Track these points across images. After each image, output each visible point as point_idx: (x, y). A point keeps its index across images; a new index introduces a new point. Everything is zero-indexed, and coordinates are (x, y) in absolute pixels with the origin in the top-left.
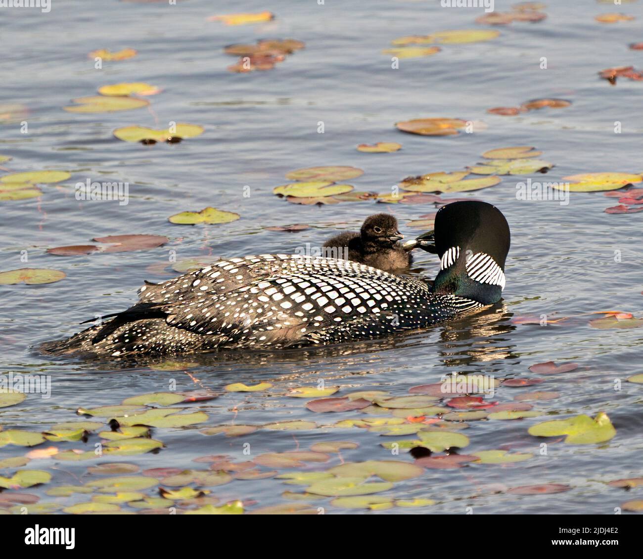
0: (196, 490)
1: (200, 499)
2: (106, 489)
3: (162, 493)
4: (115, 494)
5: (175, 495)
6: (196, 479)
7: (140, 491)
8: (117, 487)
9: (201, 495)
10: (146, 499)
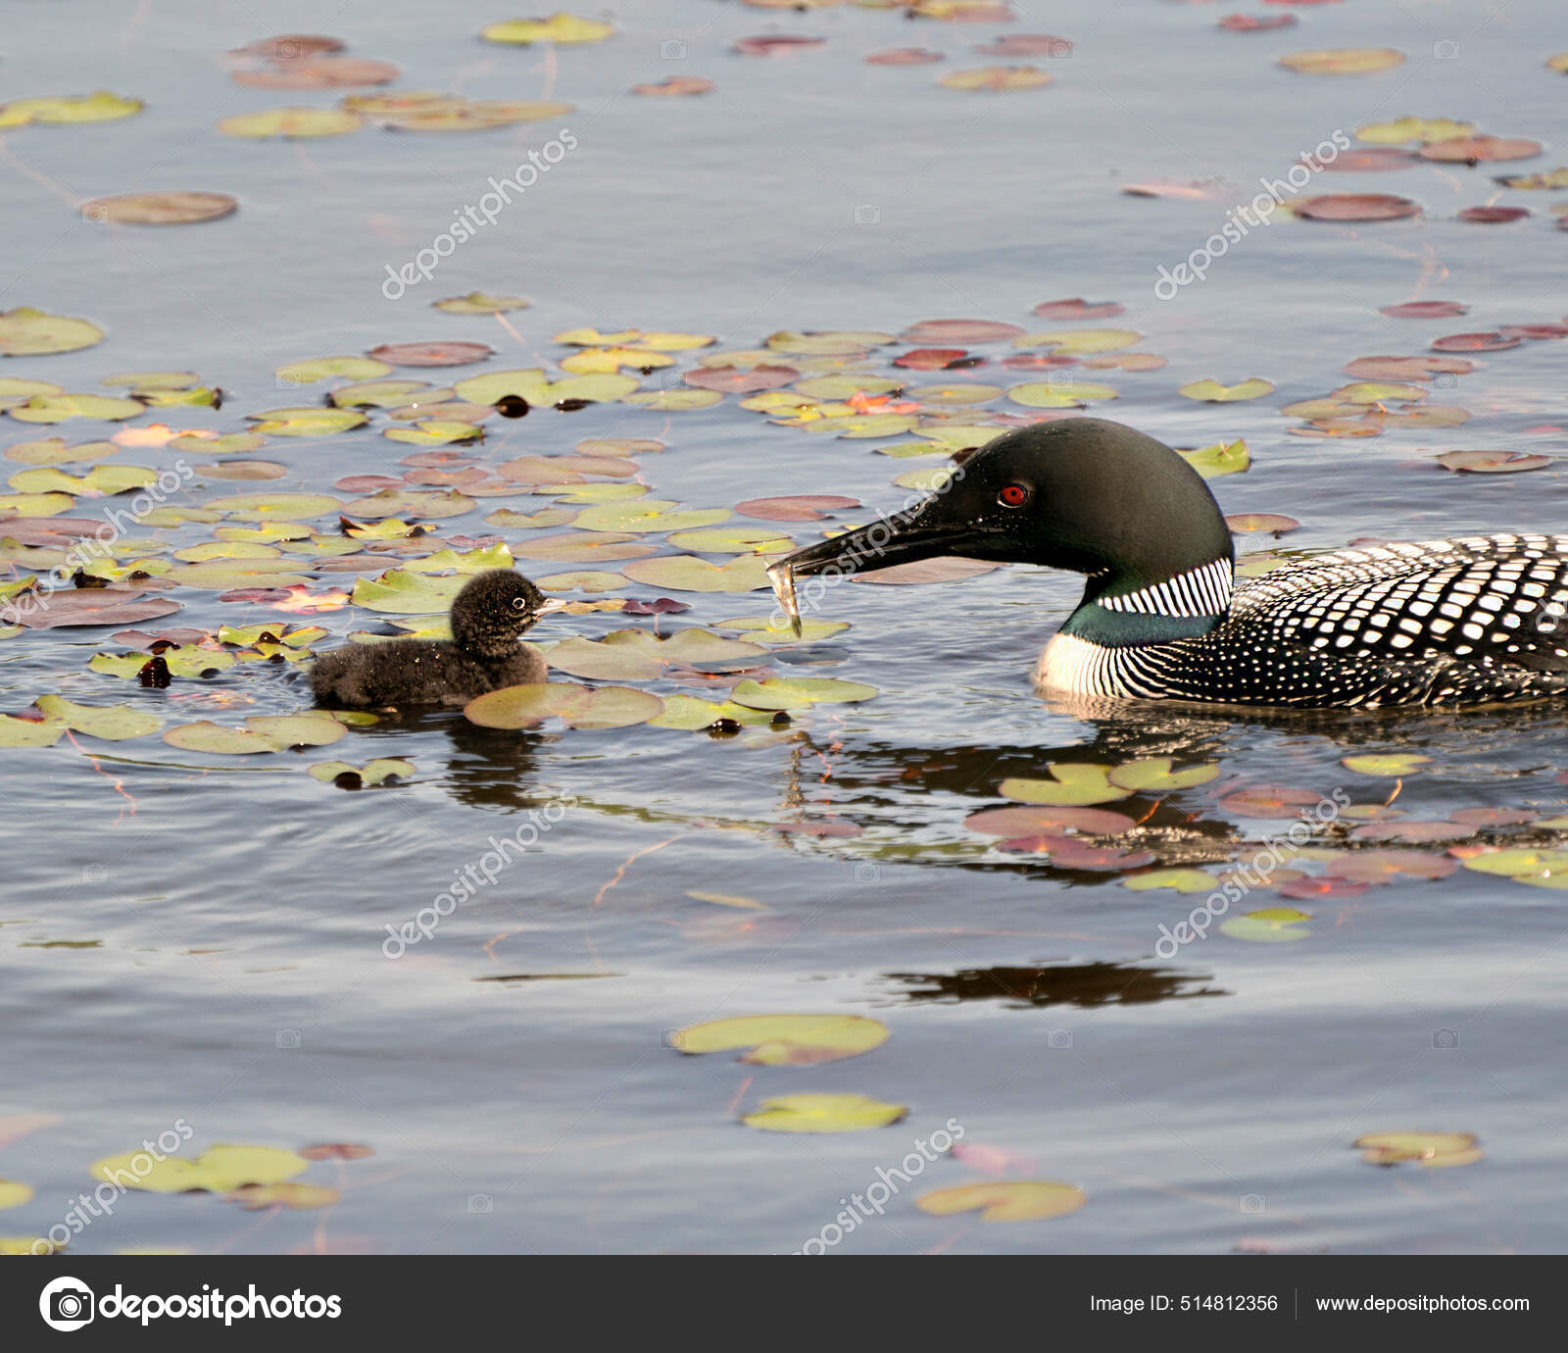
0: (408, 523)
1: (416, 540)
2: (244, 515)
3: (345, 527)
4: (258, 526)
5: (370, 533)
6: (406, 504)
7: (302, 522)
8: (263, 514)
9: (418, 533)
10: (314, 539)
